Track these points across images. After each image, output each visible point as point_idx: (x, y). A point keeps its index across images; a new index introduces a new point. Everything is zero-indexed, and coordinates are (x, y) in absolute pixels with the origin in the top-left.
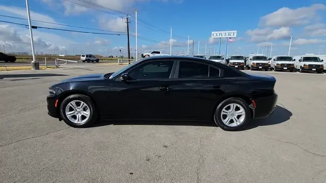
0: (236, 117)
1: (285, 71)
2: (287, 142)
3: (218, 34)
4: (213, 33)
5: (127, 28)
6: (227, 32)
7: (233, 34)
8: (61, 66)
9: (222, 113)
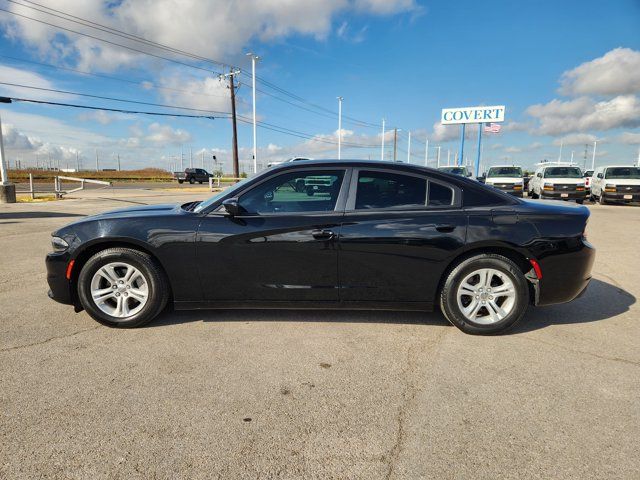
0: (493, 302)
1: (626, 203)
2: (617, 360)
3: (458, 116)
4: (444, 111)
5: (230, 100)
6: (481, 109)
7: (497, 113)
8: (70, 193)
9: (460, 292)
